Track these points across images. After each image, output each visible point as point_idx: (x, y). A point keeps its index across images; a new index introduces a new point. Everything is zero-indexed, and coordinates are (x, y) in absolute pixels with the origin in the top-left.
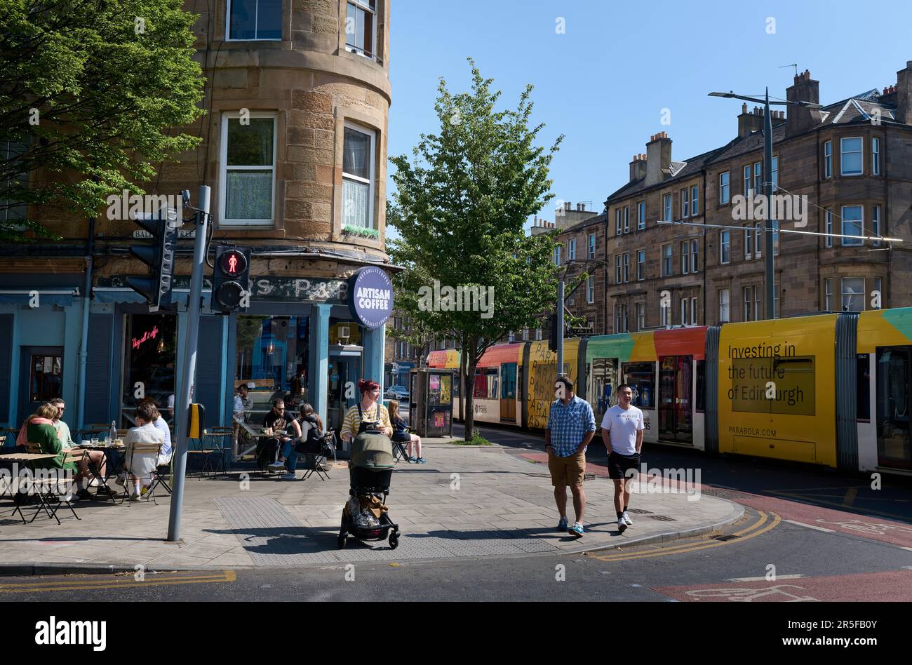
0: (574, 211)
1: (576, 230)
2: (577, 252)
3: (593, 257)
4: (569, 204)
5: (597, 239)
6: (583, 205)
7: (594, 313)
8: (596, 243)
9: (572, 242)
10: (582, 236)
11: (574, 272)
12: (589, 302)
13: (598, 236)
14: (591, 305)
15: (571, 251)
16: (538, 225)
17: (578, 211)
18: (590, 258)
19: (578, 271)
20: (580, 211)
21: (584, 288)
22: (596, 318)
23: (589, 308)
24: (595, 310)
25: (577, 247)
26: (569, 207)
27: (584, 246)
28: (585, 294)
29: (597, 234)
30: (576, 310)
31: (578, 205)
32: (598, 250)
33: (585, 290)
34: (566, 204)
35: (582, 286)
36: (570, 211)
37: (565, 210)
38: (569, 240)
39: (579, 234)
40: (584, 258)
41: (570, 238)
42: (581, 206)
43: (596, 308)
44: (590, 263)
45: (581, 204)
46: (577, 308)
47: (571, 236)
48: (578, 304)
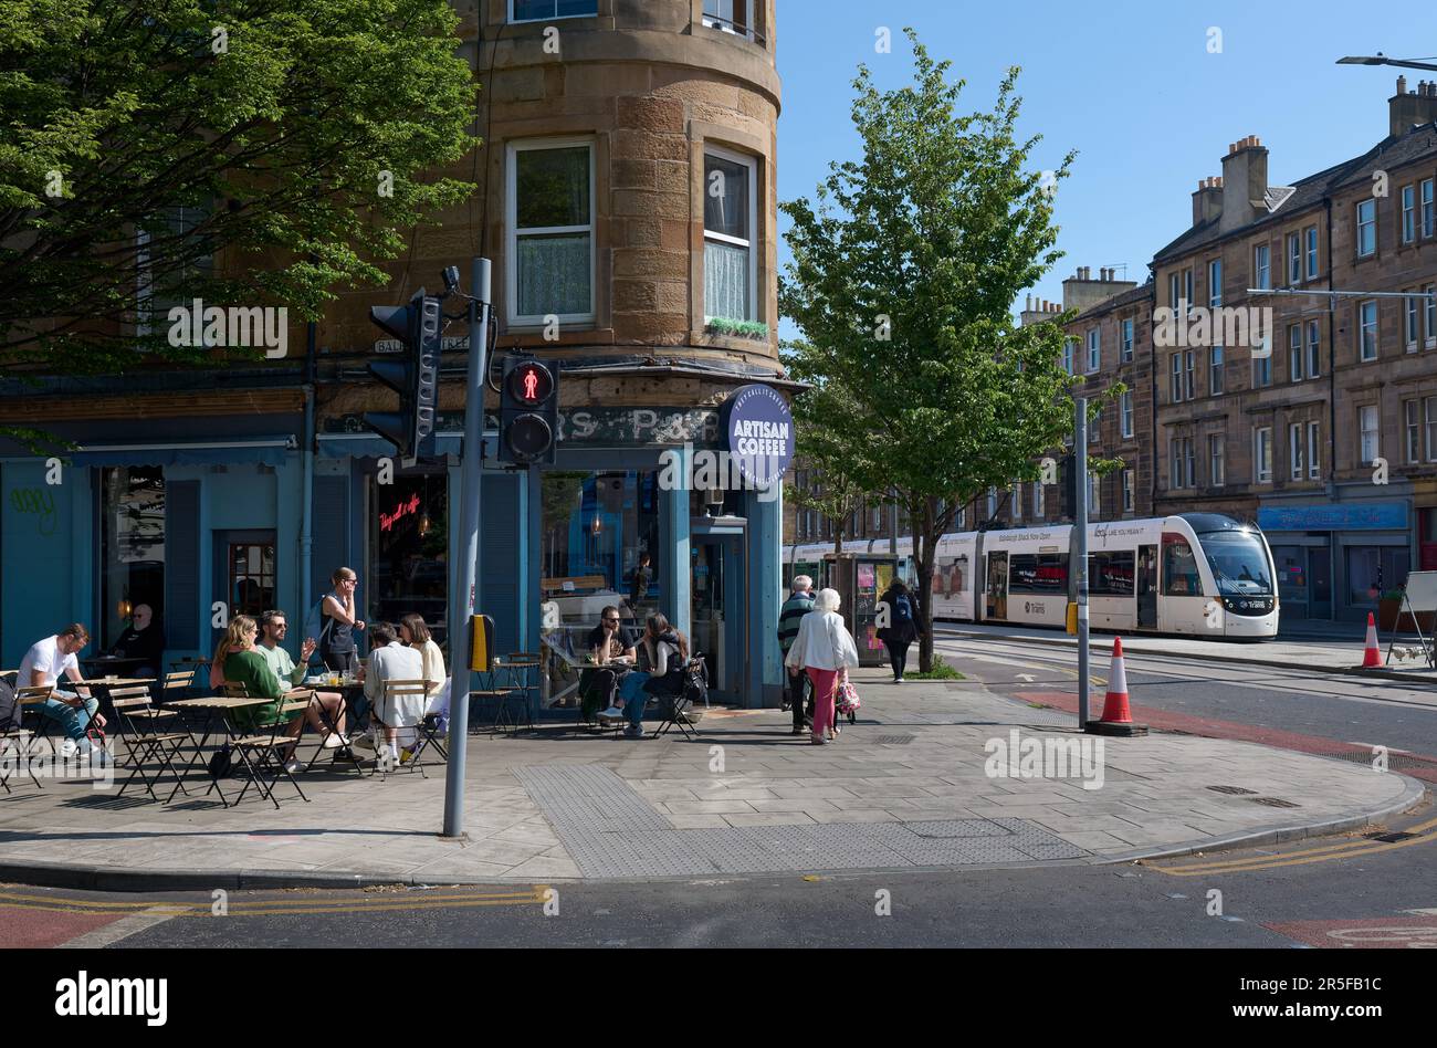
0: (1096, 281)
1: (1099, 314)
2: (1101, 351)
3: (1130, 358)
4: (1087, 269)
5: (1137, 327)
6: (1111, 271)
7: (1134, 454)
8: (1135, 334)
9: (1093, 335)
10: (1110, 324)
11: (1097, 385)
12: (1126, 436)
13: (1140, 321)
14: (1130, 440)
15: (1097, 349)
16: (1033, 309)
17: (1103, 281)
18: (1125, 361)
19: (1104, 384)
20: (1107, 281)
21: (1115, 413)
22: (1138, 463)
23: (1126, 446)
24: (1136, 449)
25: (1102, 343)
26: (1087, 275)
27: (1114, 341)
28: (1118, 423)
29: (1136, 320)
30: (1103, 450)
31: (1103, 271)
32: (1139, 346)
33: (1118, 416)
34: (1079, 270)
35: (1111, 410)
36: (1087, 281)
37: (1079, 281)
38: (1088, 331)
39: (1105, 321)
40: (1114, 361)
41: (1089, 328)
42: (1107, 273)
43: (1137, 446)
44: (1126, 369)
45: (1108, 268)
46: (1105, 447)
47: (1092, 325)
48: (1106, 440)
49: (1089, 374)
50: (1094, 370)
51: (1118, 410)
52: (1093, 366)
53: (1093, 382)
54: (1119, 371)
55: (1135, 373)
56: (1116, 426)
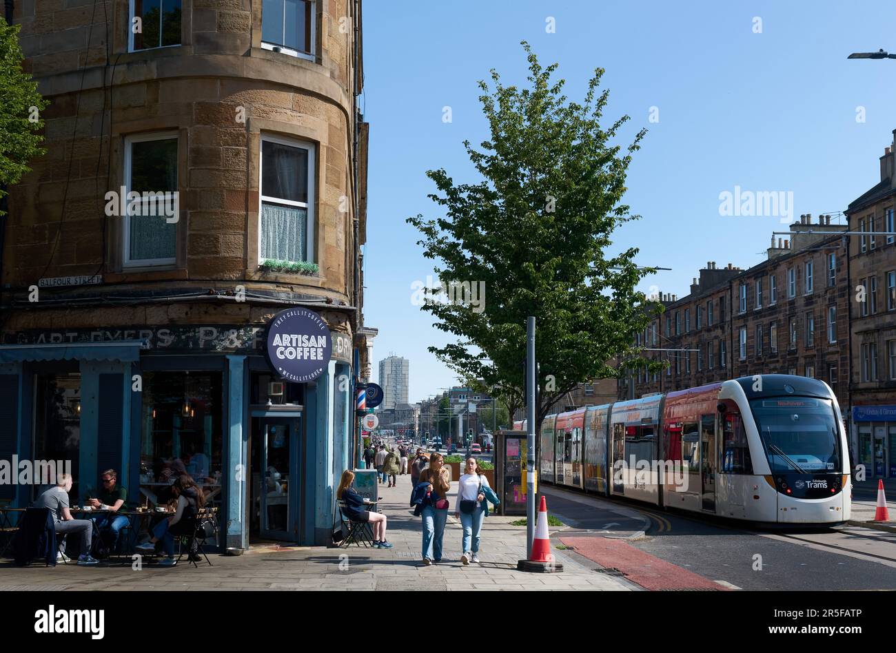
0: (816, 225)
1: (813, 250)
2: (815, 278)
3: (833, 284)
4: (809, 216)
5: (837, 259)
6: (828, 217)
7: (836, 356)
8: (837, 265)
9: (810, 265)
10: (820, 257)
11: (812, 303)
12: (832, 342)
13: (840, 255)
14: (833, 345)
15: (808, 277)
16: (777, 247)
17: (821, 225)
18: (830, 285)
19: (816, 302)
20: (824, 223)
21: (824, 324)
22: (839, 362)
23: (831, 349)
24: (838, 352)
25: (814, 272)
26: (808, 220)
27: (823, 269)
28: (825, 333)
29: (837, 254)
30: (816, 353)
31: (821, 217)
32: (840, 274)
33: (826, 326)
35: (821, 322)
36: (809, 225)
37: (803, 225)
38: (806, 263)
39: (817, 255)
40: (823, 285)
41: (806, 261)
42: (825, 219)
43: (839, 349)
44: (831, 291)
45: (825, 215)
46: (817, 350)
47: (808, 258)
48: (818, 345)
49: (806, 295)
50: (810, 292)
51: (826, 321)
52: (810, 289)
53: (809, 301)
54: (826, 292)
55: (836, 294)
56: (824, 334)
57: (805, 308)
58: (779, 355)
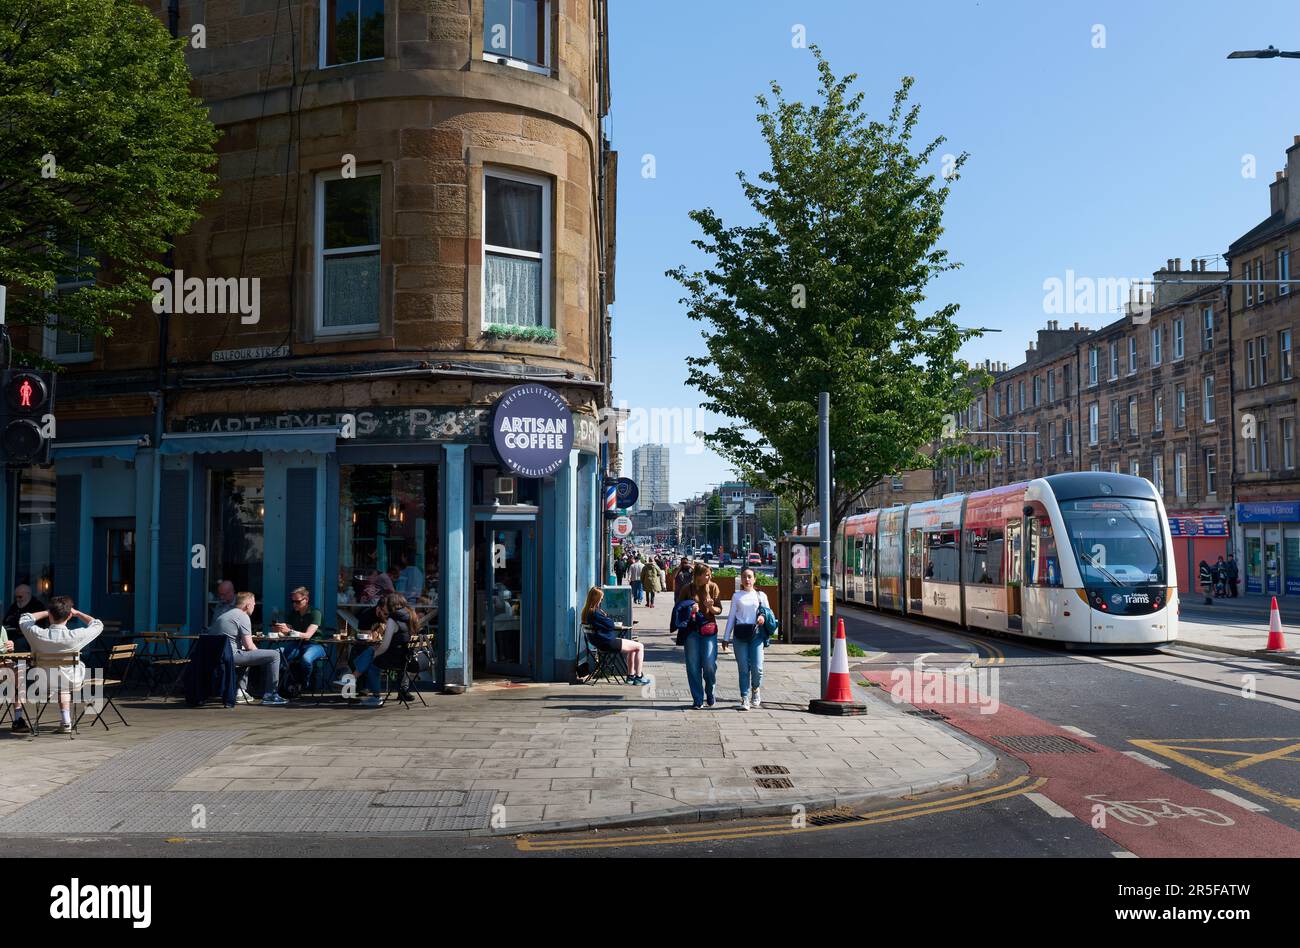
0: (1187, 272)
1: (1183, 305)
2: (1186, 339)
3: (1210, 347)
4: (1178, 261)
5: (1216, 316)
6: (1203, 262)
7: (1215, 439)
8: (1215, 322)
9: (1179, 323)
10: (1193, 313)
11: (1182, 372)
12: (1209, 421)
13: (1219, 310)
14: (1211, 425)
15: (1177, 339)
17: (1194, 272)
18: (1207, 348)
19: (1188, 371)
20: (1198, 270)
21: (1198, 398)
22: (1219, 448)
23: (1208, 430)
24: (1217, 434)
25: (1186, 332)
26: (1178, 267)
27: (1197, 329)
28: (1201, 408)
29: (1215, 308)
30: (1188, 435)
31: (1194, 262)
32: (1218, 334)
33: (1201, 400)
34: (1170, 262)
35: (1195, 395)
36: (1178, 273)
37: (1170, 272)
38: (1175, 320)
39: (1188, 310)
40: (1196, 350)
41: (1175, 318)
42: (1199, 264)
43: (1218, 430)
44: (1207, 356)
45: (1199, 260)
46: (1190, 432)
47: (1177, 315)
48: (1191, 425)
49: (1175, 362)
50: (1180, 358)
51: (1201, 396)
52: (1180, 354)
53: (1179, 369)
54: (1201, 357)
55: (1214, 360)
56: (1199, 411)
57: (1174, 378)
58: (1141, 438)
